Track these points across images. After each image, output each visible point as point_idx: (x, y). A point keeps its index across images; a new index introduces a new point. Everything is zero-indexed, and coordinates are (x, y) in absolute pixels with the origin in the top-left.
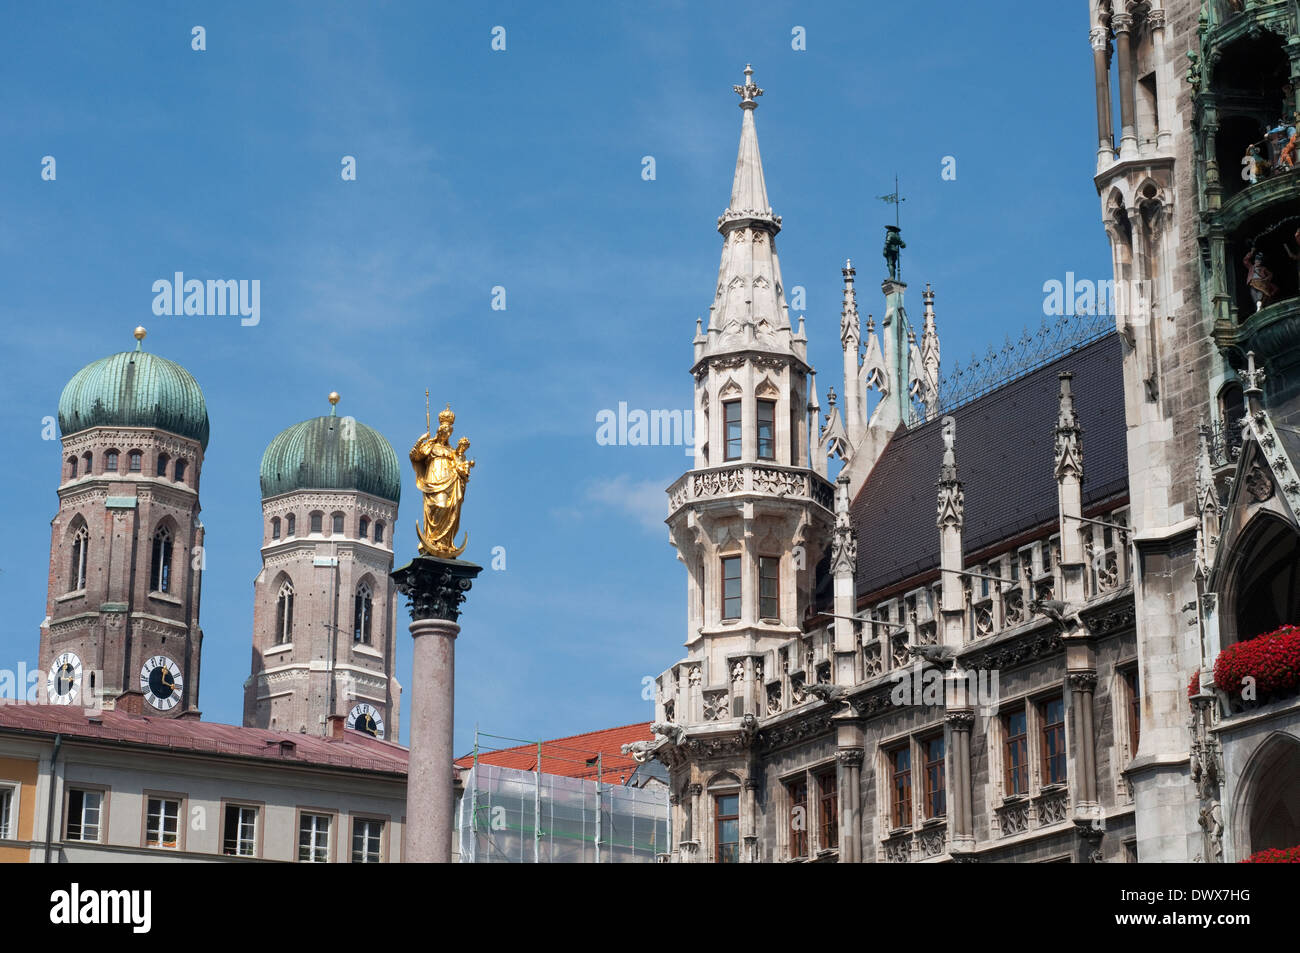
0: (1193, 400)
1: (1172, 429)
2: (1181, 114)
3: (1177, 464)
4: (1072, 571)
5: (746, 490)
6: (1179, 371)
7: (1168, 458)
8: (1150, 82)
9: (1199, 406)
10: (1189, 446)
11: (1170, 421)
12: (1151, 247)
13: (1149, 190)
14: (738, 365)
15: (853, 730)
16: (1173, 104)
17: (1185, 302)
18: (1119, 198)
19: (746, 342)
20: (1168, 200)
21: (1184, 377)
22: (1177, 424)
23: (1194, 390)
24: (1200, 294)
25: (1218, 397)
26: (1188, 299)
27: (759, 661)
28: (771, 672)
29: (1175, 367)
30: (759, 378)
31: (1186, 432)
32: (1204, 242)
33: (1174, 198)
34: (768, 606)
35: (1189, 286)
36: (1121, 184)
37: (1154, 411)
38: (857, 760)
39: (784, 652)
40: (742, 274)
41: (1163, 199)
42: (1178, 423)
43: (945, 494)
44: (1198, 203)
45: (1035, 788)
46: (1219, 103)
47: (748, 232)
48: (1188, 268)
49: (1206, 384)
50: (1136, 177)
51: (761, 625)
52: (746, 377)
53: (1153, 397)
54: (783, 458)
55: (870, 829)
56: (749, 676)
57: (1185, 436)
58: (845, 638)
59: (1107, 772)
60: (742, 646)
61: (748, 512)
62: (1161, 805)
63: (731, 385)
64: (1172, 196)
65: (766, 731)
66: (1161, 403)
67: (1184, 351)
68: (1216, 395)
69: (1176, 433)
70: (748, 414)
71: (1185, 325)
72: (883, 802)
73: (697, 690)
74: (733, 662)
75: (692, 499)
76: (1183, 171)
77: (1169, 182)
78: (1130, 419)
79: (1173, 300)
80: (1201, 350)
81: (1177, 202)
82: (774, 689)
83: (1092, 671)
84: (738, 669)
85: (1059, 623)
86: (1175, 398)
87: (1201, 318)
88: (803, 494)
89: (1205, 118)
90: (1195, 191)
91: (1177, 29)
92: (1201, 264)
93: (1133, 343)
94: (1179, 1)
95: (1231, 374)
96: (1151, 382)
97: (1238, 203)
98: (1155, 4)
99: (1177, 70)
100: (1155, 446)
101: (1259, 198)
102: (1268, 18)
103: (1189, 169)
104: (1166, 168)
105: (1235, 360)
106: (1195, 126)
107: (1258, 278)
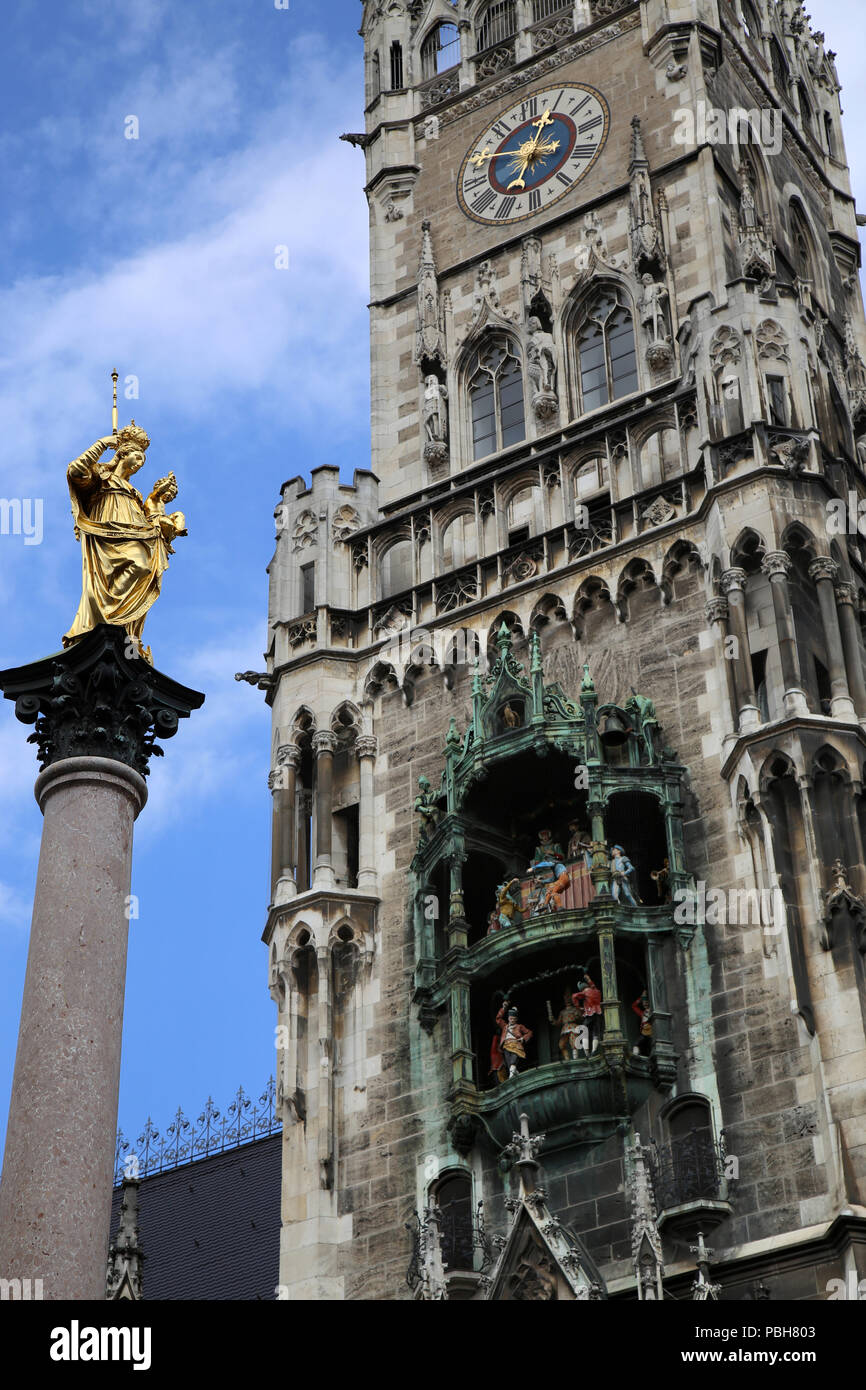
0: (389, 1190)
1: (351, 1229)
2: (394, 851)
3: (357, 1275)
6: (368, 1154)
7: (342, 1267)
8: (350, 818)
9: (397, 1199)
10: (378, 1252)
11: (348, 1219)
12: (338, 1002)
13: (345, 933)
16: (382, 841)
17: (384, 1069)
18: (304, 936)
20: (369, 947)
21: (375, 1162)
23: (392, 1179)
24: (409, 1059)
25: (429, 1189)
26: (389, 1066)
29: (363, 1148)
31: (374, 1233)
32: (423, 996)
33: (375, 946)
35: (392, 1050)
36: (312, 919)
37: (323, 1204)
41: (363, 944)
42: (361, 1221)
44: (413, 953)
48: (392, 1028)
49: (412, 1172)
50: (333, 912)
53: (328, 1185)
57: (372, 1238)
64: (377, 944)
66: (335, 1194)
67: (378, 1130)
68: (427, 1187)
69: (357, 1233)
71: (382, 1097)
76: (392, 918)
77: (370, 926)
78: (287, 1210)
79: (364, 1065)
80: (405, 1128)
81: (379, 951)
86: (359, 1189)
87: (409, 1088)
89: (449, 848)
90: (410, 936)
91: (395, 759)
92: (414, 1025)
93: (302, 1116)
94: (400, 729)
95: (454, 1160)
96: (327, 1165)
97: (504, 940)
98: (366, 730)
99: (391, 803)
100: (323, 1248)
101: (536, 935)
102: (559, 735)
103: (402, 913)
104: (368, 908)
105: (465, 1136)
106: (420, 862)
107: (512, 1038)
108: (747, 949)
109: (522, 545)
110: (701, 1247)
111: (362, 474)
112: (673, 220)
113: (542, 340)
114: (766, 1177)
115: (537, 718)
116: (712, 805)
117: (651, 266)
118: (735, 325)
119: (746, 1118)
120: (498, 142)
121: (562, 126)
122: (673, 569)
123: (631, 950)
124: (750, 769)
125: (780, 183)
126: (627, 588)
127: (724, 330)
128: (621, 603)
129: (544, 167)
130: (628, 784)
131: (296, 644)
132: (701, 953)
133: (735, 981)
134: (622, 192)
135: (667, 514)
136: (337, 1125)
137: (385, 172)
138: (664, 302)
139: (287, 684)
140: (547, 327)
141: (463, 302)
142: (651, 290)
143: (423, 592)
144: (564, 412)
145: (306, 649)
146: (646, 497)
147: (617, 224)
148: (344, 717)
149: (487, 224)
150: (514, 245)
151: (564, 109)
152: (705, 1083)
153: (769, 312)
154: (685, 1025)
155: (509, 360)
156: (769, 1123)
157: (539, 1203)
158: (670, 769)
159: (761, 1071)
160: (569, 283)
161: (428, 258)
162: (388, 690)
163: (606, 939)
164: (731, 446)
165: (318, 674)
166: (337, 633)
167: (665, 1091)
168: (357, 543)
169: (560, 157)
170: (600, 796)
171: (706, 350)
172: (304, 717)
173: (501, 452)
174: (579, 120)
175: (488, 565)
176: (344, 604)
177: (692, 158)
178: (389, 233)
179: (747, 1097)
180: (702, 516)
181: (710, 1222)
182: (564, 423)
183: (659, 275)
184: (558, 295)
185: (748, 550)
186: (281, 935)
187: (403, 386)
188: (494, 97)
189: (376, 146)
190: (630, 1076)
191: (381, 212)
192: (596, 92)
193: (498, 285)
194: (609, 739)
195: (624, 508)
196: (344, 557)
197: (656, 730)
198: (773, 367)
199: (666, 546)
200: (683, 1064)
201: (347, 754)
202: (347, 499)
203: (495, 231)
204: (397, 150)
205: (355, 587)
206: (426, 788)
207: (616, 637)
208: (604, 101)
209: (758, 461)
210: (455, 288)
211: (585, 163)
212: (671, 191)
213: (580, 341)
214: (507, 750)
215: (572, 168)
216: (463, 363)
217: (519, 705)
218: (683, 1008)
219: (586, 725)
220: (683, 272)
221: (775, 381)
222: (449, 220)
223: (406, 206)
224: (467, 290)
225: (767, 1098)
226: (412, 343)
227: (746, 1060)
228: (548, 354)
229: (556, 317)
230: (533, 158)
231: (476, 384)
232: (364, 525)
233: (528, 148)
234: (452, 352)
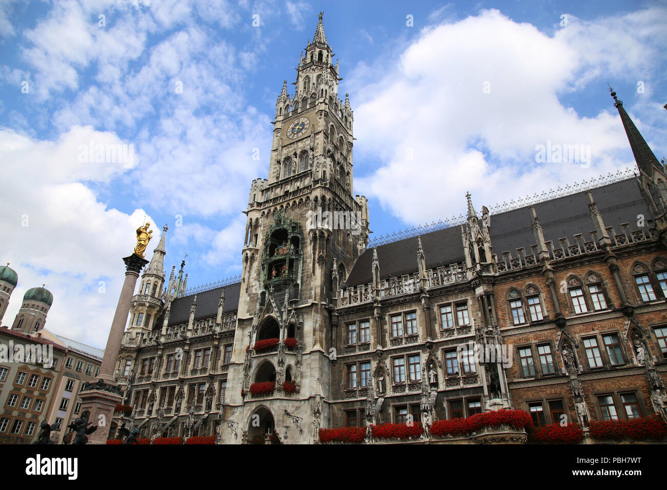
2: (262, 242)
3: (249, 306)
4: (218, 325)
5: (148, 300)
7: (247, 304)
8: (256, 236)
9: (256, 295)
10: (253, 302)
12: (251, 265)
13: (253, 254)
14: (152, 277)
15: (161, 350)
16: (261, 240)
18: (247, 254)
19: (155, 272)
21: (254, 289)
22: (250, 298)
23: (255, 292)
24: (260, 274)
25: (260, 294)
26: (257, 275)
27: (143, 334)
28: (145, 337)
29: (252, 287)
30: (155, 280)
32: (263, 265)
34: (146, 324)
35: (258, 273)
36: (248, 252)
37: (246, 295)
38: (161, 357)
39: (149, 333)
40: (157, 260)
41: (255, 256)
43: (193, 306)
44: (263, 258)
45: (200, 367)
46: (272, 240)
47: (160, 253)
48: (258, 269)
49: (258, 291)
50: (251, 251)
51: (144, 328)
52: (153, 279)
53: (247, 292)
54: (156, 296)
55: (160, 371)
56: (140, 337)
57: (252, 300)
58: (164, 332)
59: (218, 365)
60: (140, 331)
61: (147, 305)
62: (234, 372)
63: (149, 280)
64: (258, 257)
65: (141, 348)
66: (248, 294)
67: (255, 285)
69: (250, 300)
70: (151, 286)
71: (256, 280)
72: (164, 366)
73: (128, 338)
74: (137, 333)
75: (136, 299)
76: (260, 252)
77: (257, 253)
78: (241, 295)
79: (254, 274)
80: (259, 284)
82: (145, 340)
83: (218, 345)
84: (138, 335)
85: (214, 334)
86: (251, 293)
87: (260, 278)
88: (159, 304)
89: (268, 243)
90: (262, 256)
91: (264, 227)
92: (261, 269)
93: (244, 282)
94: (265, 222)
95: (264, 290)
96: (247, 289)
97: (273, 258)
98: (260, 222)
99: (263, 234)
100: (245, 301)
101: (278, 258)
102: (285, 226)
103: (262, 252)
104: (257, 251)
105: (266, 287)
106: (265, 244)
107: (274, 273)
108: (308, 262)
109: (287, 193)
110: (294, 306)
111: (265, 180)
112: (316, 142)
113: (295, 159)
114: (305, 296)
115: (282, 224)
116: (306, 239)
117: (312, 149)
118: (320, 162)
119: (304, 287)
120: (294, 125)
121: (303, 124)
122: (306, 200)
123: (291, 261)
124: (311, 234)
125: (338, 134)
126: (300, 203)
127: (318, 162)
128: (298, 205)
129: (300, 130)
130: (295, 235)
131: (251, 207)
132: (302, 262)
133: (305, 267)
134: (310, 136)
135: (307, 191)
136: (249, 283)
137: (276, 129)
138: (313, 155)
139: (249, 214)
140: (296, 157)
141: (285, 151)
142: (312, 153)
143: (271, 200)
144: (297, 172)
145: (253, 208)
146: (304, 188)
147: (308, 142)
148: (257, 219)
149: (290, 139)
150: (293, 143)
151: (304, 121)
152: (299, 282)
153: (325, 160)
154: (298, 273)
155: (291, 162)
156: (307, 288)
157: (272, 298)
158: (301, 233)
159: (307, 280)
160: (300, 150)
161: (281, 144)
162: (264, 216)
163: (287, 259)
164: (316, 182)
165: (254, 213)
166: (258, 206)
167: (294, 282)
168: (262, 191)
169: (302, 129)
170: (290, 237)
171: (315, 166)
172: (251, 219)
173: (288, 177)
174: (305, 124)
175: (280, 197)
176: (260, 201)
177: (321, 132)
178: (276, 139)
179: (304, 284)
180: (311, 193)
181: (296, 302)
182: (297, 174)
183: (313, 151)
184: (298, 152)
185: (316, 199)
186: (244, 253)
187: (275, 165)
188: (294, 118)
189: (276, 124)
190: (289, 280)
191: (275, 135)
192: (309, 119)
193: (290, 149)
194: (293, 227)
195: (301, 190)
196: (260, 193)
197: (300, 227)
198: (324, 169)
199: (305, 197)
200: (297, 278)
201: (257, 226)
202: (262, 184)
203: (291, 140)
204: (279, 125)
205: (261, 199)
206: (267, 232)
207: (297, 210)
208: (309, 120)
209: (319, 185)
210: (284, 149)
211: (305, 131)
212: (317, 137)
213: (301, 160)
214: (278, 228)
215: (304, 131)
216: (284, 162)
217: (280, 221)
218: (298, 270)
219: (290, 225)
220: (317, 150)
221: (324, 172)
222: (285, 138)
223: (279, 135)
224: (286, 150)
225: (307, 285)
226: (276, 158)
227: (305, 279)
228: (295, 162)
229: (298, 156)
230: (298, 128)
231: (285, 166)
232: (264, 188)
233: (297, 127)
234: (282, 160)
